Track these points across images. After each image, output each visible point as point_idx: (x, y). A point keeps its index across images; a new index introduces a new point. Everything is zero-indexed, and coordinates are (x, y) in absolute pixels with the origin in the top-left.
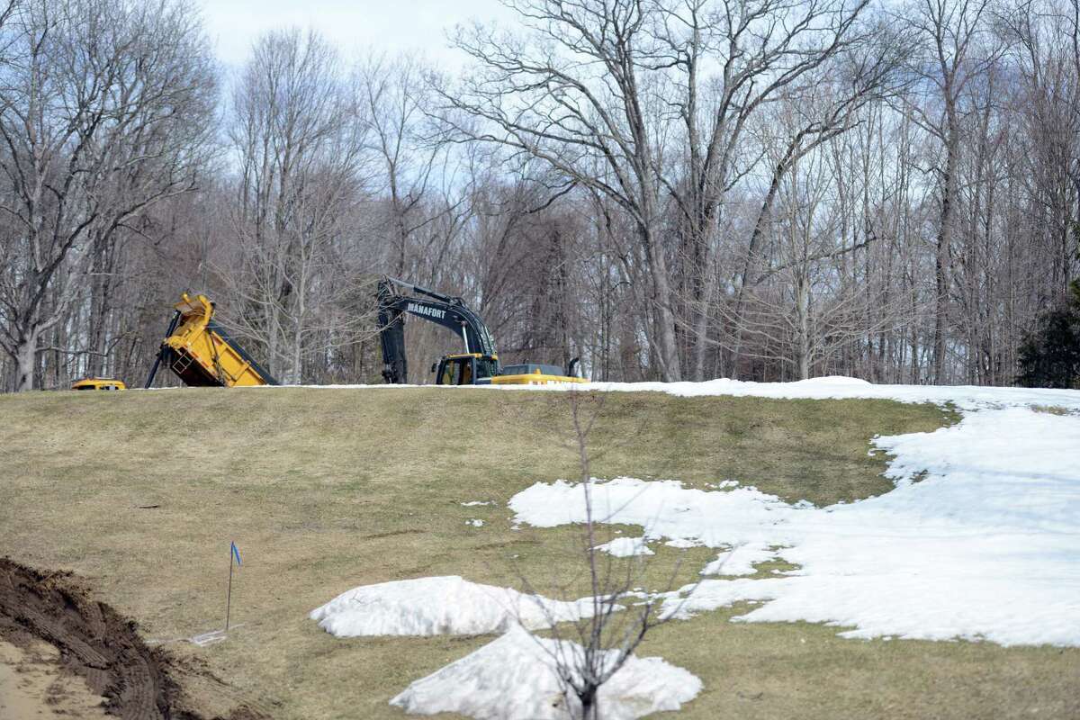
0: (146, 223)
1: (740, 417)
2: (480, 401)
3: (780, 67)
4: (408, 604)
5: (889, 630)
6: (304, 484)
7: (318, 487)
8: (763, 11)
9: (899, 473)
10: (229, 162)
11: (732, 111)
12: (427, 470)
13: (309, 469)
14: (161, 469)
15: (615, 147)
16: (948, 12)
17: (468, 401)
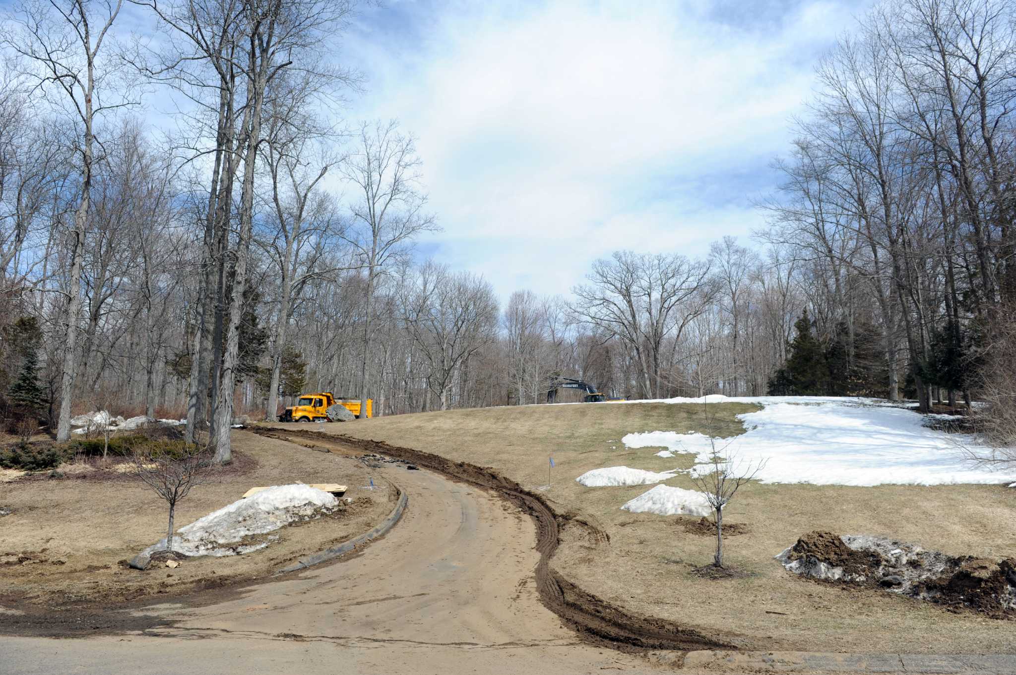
0: (477, 354)
1: (690, 410)
2: (601, 408)
3: (680, 294)
4: (610, 476)
5: (775, 480)
6: (554, 436)
7: (559, 437)
8: (673, 276)
9: (747, 427)
10: (503, 333)
11: (664, 309)
12: (592, 431)
13: (554, 431)
14: (507, 433)
15: (626, 322)
16: (732, 273)
17: (600, 408)
